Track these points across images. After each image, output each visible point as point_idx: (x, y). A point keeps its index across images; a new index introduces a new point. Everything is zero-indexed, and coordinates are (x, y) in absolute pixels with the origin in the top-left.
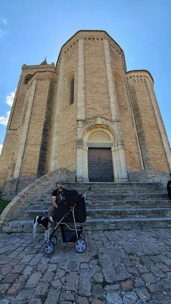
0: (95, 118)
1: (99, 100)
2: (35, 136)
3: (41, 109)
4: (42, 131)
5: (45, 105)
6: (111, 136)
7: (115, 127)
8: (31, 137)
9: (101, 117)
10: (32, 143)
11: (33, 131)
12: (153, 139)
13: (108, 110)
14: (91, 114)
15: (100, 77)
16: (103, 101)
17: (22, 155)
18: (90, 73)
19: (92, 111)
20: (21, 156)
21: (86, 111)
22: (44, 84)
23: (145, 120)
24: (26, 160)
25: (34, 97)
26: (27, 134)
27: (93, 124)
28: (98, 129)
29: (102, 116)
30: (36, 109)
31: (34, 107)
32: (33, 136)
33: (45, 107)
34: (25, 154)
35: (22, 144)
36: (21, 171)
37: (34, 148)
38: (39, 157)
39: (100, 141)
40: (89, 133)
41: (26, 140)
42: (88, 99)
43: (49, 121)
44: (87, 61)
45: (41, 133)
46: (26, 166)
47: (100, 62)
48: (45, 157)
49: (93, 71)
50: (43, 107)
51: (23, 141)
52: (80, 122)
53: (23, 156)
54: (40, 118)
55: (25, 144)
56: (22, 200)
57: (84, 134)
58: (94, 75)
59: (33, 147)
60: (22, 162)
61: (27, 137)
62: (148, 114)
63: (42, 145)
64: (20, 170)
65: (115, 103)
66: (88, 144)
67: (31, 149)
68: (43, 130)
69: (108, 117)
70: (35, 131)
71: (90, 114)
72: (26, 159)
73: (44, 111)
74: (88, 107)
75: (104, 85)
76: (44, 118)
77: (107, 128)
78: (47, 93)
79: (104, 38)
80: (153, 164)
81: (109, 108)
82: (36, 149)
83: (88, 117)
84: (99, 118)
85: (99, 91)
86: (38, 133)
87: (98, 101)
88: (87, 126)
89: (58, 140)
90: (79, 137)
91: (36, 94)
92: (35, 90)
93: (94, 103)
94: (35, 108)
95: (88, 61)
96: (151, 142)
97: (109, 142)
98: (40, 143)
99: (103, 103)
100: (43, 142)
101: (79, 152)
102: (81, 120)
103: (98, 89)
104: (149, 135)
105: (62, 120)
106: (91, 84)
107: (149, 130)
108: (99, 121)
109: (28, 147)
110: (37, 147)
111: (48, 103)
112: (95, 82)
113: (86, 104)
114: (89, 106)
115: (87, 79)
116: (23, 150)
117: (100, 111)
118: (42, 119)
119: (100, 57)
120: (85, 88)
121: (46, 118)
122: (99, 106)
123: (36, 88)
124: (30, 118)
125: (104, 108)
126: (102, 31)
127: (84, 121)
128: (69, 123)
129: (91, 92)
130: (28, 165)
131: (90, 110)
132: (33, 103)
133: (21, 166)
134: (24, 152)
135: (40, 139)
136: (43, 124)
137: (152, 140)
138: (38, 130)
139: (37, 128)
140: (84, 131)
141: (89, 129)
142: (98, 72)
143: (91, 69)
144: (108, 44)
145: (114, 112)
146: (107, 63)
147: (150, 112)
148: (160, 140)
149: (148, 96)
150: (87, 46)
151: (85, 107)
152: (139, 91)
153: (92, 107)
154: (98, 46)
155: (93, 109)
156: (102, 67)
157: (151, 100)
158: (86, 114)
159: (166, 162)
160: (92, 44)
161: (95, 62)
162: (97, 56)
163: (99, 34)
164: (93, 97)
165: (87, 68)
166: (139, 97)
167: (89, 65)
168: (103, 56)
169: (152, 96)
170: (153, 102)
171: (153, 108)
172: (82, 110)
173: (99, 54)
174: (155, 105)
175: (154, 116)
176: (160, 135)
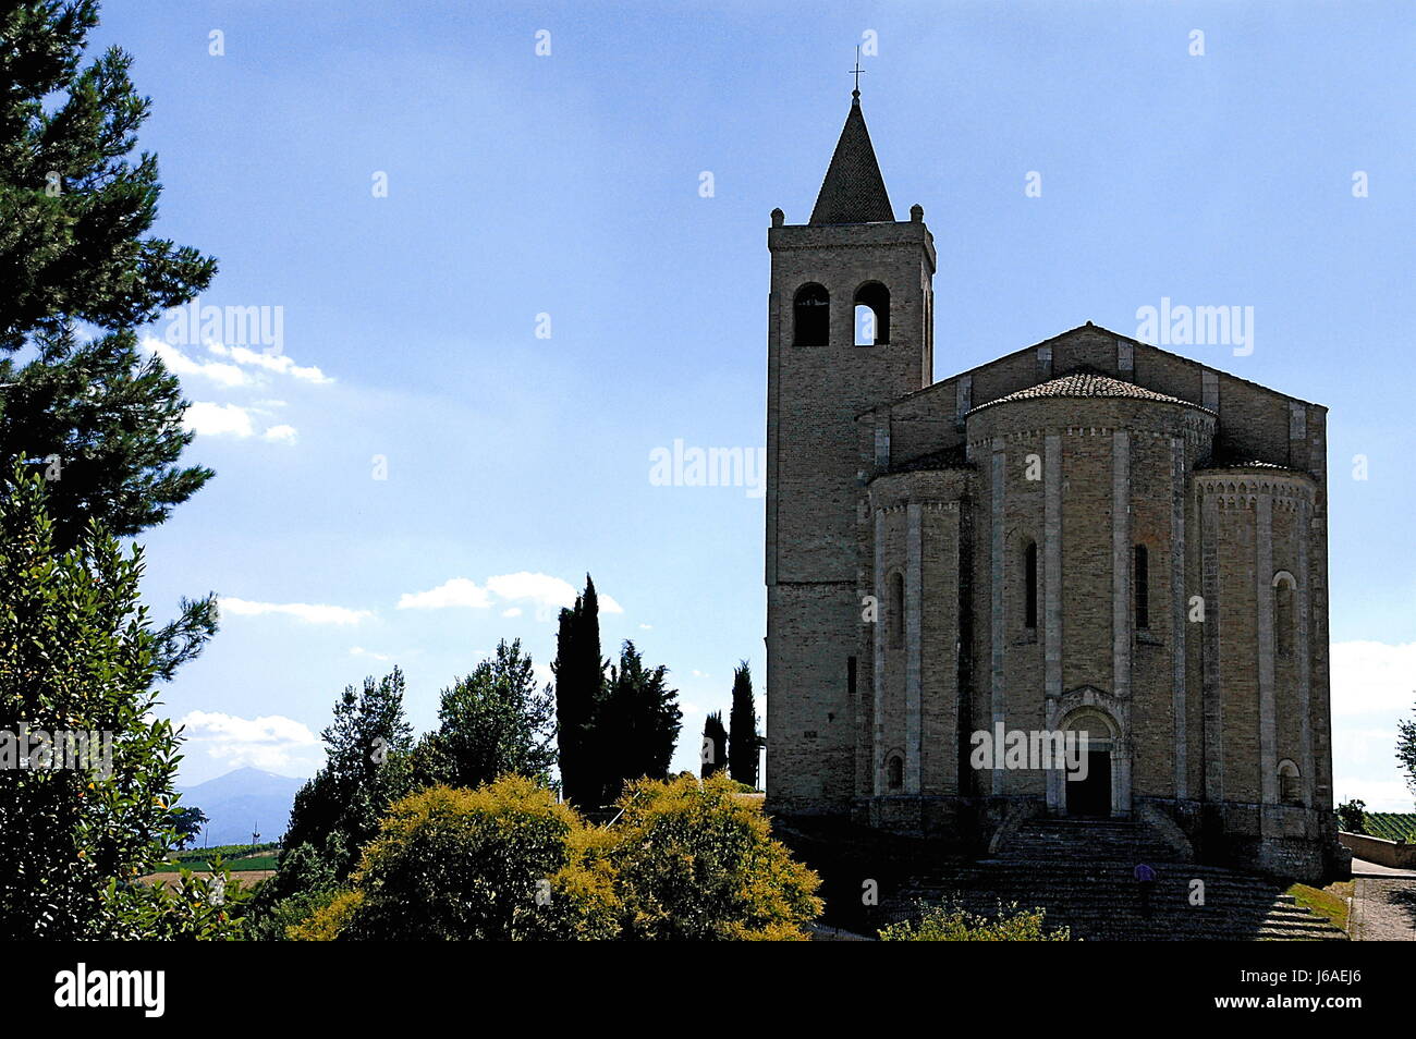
0: (1080, 689)
1: (1092, 644)
2: (942, 691)
3: (946, 611)
5: (955, 597)
6: (1112, 729)
7: (1117, 711)
8: (932, 694)
9: (1094, 690)
10: (936, 709)
11: (932, 679)
12: (1238, 703)
13: (1108, 669)
14: (1074, 680)
15: (1098, 576)
16: (1099, 646)
18: (1074, 562)
19: (1075, 671)
20: (916, 745)
21: (1063, 672)
22: (943, 518)
23: (1230, 646)
24: (928, 753)
25: (922, 570)
26: (921, 687)
27: (1075, 705)
28: (1087, 715)
29: (1094, 685)
30: (933, 608)
31: (925, 604)
32: (936, 693)
33: (955, 604)
34: (925, 738)
35: (912, 713)
36: (923, 778)
37: (941, 722)
38: (957, 746)
40: (1069, 722)
41: (921, 702)
42: (1067, 641)
44: (1067, 521)
45: (955, 683)
46: (931, 769)
47: (1100, 521)
49: (1080, 554)
50: (948, 603)
51: (913, 703)
52: (1050, 700)
53: (921, 743)
54: (947, 640)
55: (921, 713)
57: (1059, 725)
58: (1083, 570)
59: (939, 720)
60: (921, 759)
61: (921, 695)
62: (1241, 627)
63: (961, 716)
64: (920, 776)
65: (1126, 651)
67: (934, 725)
68: (958, 675)
69: (1107, 688)
70: (938, 677)
71: (1072, 679)
72: (930, 752)
73: (955, 618)
74: (1067, 661)
75: (1105, 599)
76: (959, 641)
77: (1105, 712)
78: (956, 554)
79: (1114, 426)
80: (1227, 771)
81: (1111, 665)
82: (948, 726)
83: (1065, 687)
84: (1088, 690)
85: (1093, 619)
86: (947, 684)
87: (1089, 646)
88: (1063, 711)
89: (1005, 722)
91: (925, 556)
92: (922, 544)
93: (1079, 651)
94: (929, 606)
96: (1234, 711)
97: (1108, 740)
98: (955, 710)
99: (1099, 650)
102: (1051, 697)
103: (1091, 611)
104: (1229, 694)
106: (1074, 599)
108: (1089, 698)
109: (928, 719)
110: (949, 720)
112: (1084, 590)
113: (1065, 655)
114: (1069, 661)
115: (1066, 584)
116: (918, 730)
117: (1092, 673)
118: (953, 643)
119: (1102, 502)
120: (1061, 615)
121: (963, 639)
122: (1090, 660)
123: (922, 535)
124: (922, 638)
125: (1099, 665)
127: (1058, 698)
128: (1029, 691)
129: (1074, 621)
130: (934, 765)
131: (1072, 670)
132: (921, 591)
133: (921, 770)
134: (922, 736)
135: (955, 700)
136: (955, 659)
137: (1236, 708)
139: (944, 667)
140: (1059, 721)
142: (1094, 558)
143: (1076, 548)
144: (1125, 449)
145: (1120, 678)
146: (1116, 528)
147: (1247, 620)
148: (1256, 709)
149: (1255, 563)
150: (1069, 462)
151: (1061, 664)
152: (1230, 543)
153: (1075, 662)
154: (1098, 459)
155: (1078, 667)
156: (1104, 540)
157: (1259, 581)
158: (1063, 681)
159: (1258, 766)
160: (1083, 450)
161: (1087, 523)
162: (1093, 499)
163: (1104, 409)
164: (1079, 634)
165: (1068, 544)
166: (1227, 567)
167: (1072, 533)
168: (1109, 498)
169: (1266, 566)
170: (1264, 587)
171: (1256, 610)
172: (1054, 672)
173: (1100, 494)
174: (1266, 598)
175: (1256, 636)
176: (1259, 694)
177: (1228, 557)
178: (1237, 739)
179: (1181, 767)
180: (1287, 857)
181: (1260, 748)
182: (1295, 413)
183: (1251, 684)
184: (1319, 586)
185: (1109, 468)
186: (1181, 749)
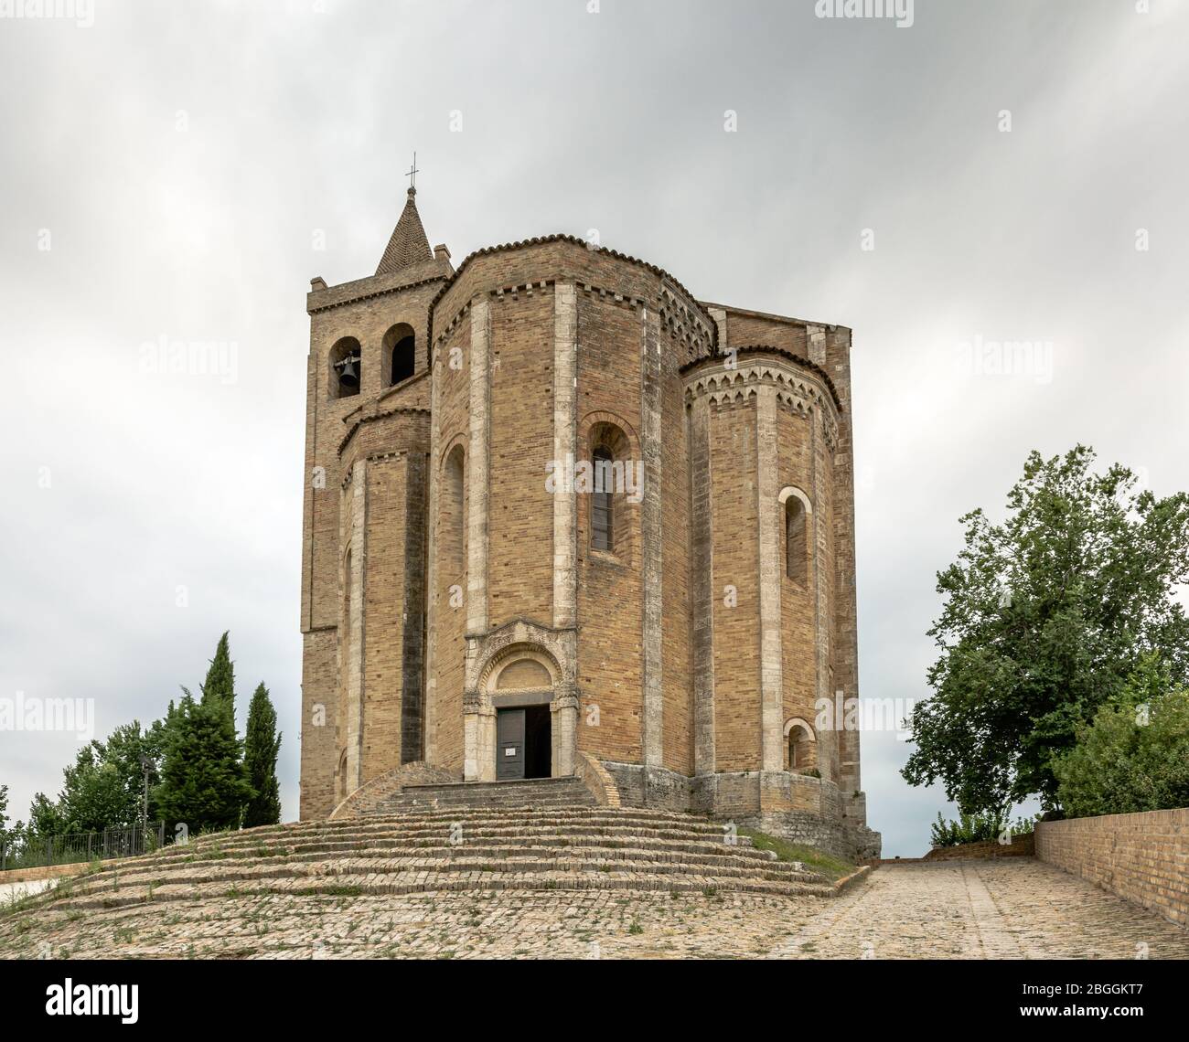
0: (509, 626)
1: (526, 564)
2: (385, 672)
3: (392, 579)
4: (400, 657)
5: (403, 561)
6: (552, 671)
7: (557, 647)
8: (375, 677)
9: (526, 623)
10: (377, 696)
11: (377, 659)
12: (735, 649)
13: (546, 594)
14: (504, 609)
15: (535, 473)
16: (537, 564)
17: (358, 733)
18: (504, 461)
19: (506, 601)
20: (356, 739)
21: (489, 604)
22: (390, 472)
23: (725, 580)
24: (369, 747)
25: (366, 535)
26: (362, 670)
27: (504, 643)
28: (522, 656)
29: (528, 616)
30: (377, 578)
31: (369, 574)
32: (379, 676)
33: (401, 569)
34: (365, 730)
35: (353, 701)
36: (361, 777)
37: (385, 710)
38: (400, 736)
39: (525, 688)
40: (499, 669)
41: (363, 688)
42: (496, 563)
43: (419, 617)
44: (497, 409)
45: (400, 663)
46: (372, 764)
47: (538, 403)
48: (416, 736)
49: (514, 449)
50: (395, 568)
51: (354, 691)
52: (472, 641)
53: (361, 737)
54: (392, 612)
55: (362, 700)
56: (348, 805)
57: (483, 673)
58: (517, 468)
59: (383, 708)
60: (360, 754)
61: (363, 680)
62: (739, 554)
63: (406, 701)
64: (360, 774)
65: (569, 567)
66: (495, 699)
67: (377, 713)
68: (404, 652)
69: (544, 619)
70: (381, 656)
71: (500, 613)
72: (371, 745)
73: (402, 585)
74: (496, 589)
75: (545, 502)
76: (404, 611)
77: (542, 650)
78: (404, 511)
79: (556, 278)
80: (720, 735)
81: (551, 588)
82: (392, 714)
83: (494, 621)
84: (520, 624)
85: (528, 531)
86: (391, 664)
87: (523, 566)
88: (489, 652)
89: (437, 689)
90: (470, 684)
91: (370, 518)
92: (367, 505)
93: (511, 575)
94: (373, 576)
95: (501, 409)
96: (729, 659)
97: (547, 688)
98: (400, 695)
99: (536, 570)
100: (408, 690)
101: (471, 723)
102: (473, 637)
103: (526, 521)
104: (724, 639)
105: (441, 628)
106: (506, 508)
107: (728, 619)
108: (521, 633)
109: (369, 707)
110: (393, 707)
111: (409, 551)
112: (518, 495)
113: (491, 581)
114: (498, 589)
115: (495, 489)
116: (357, 719)
117: (526, 601)
118: (398, 615)
119: (541, 378)
120: (486, 528)
121: (410, 609)
122: (525, 584)
123: (366, 495)
124: (364, 613)
125: (537, 589)
126: (552, 240)
127: (482, 638)
128: (455, 640)
129: (505, 536)
130: (377, 761)
131: (500, 600)
132: (365, 559)
133: (360, 765)
134: (362, 725)
135: (399, 682)
136: (401, 633)
137: (732, 655)
138: (392, 654)
139: (387, 645)
140: (485, 667)
141: (498, 657)
142: (530, 451)
143: (508, 442)
144: (572, 306)
145: (562, 600)
146: (558, 407)
147: (747, 544)
148: (757, 653)
149: (755, 472)
150: (500, 333)
151: (486, 593)
152: (725, 453)
153: (505, 589)
154: (536, 324)
155: (508, 595)
156: (542, 425)
157: (760, 491)
158: (489, 615)
159: (760, 724)
160: (517, 316)
161: (523, 407)
162: (530, 375)
163: (542, 258)
164: (510, 553)
165: (496, 439)
166: (720, 483)
167: (503, 423)
168: (549, 370)
169: (768, 476)
170: (768, 499)
171: (757, 529)
172: (479, 604)
173: (539, 368)
174: (770, 516)
175: (757, 562)
176: (759, 635)
177: (723, 471)
178: (733, 694)
179: (654, 726)
180: (795, 836)
181: (761, 702)
182: (813, 338)
183: (751, 622)
184: (843, 531)
185: (551, 335)
186: (655, 702)
